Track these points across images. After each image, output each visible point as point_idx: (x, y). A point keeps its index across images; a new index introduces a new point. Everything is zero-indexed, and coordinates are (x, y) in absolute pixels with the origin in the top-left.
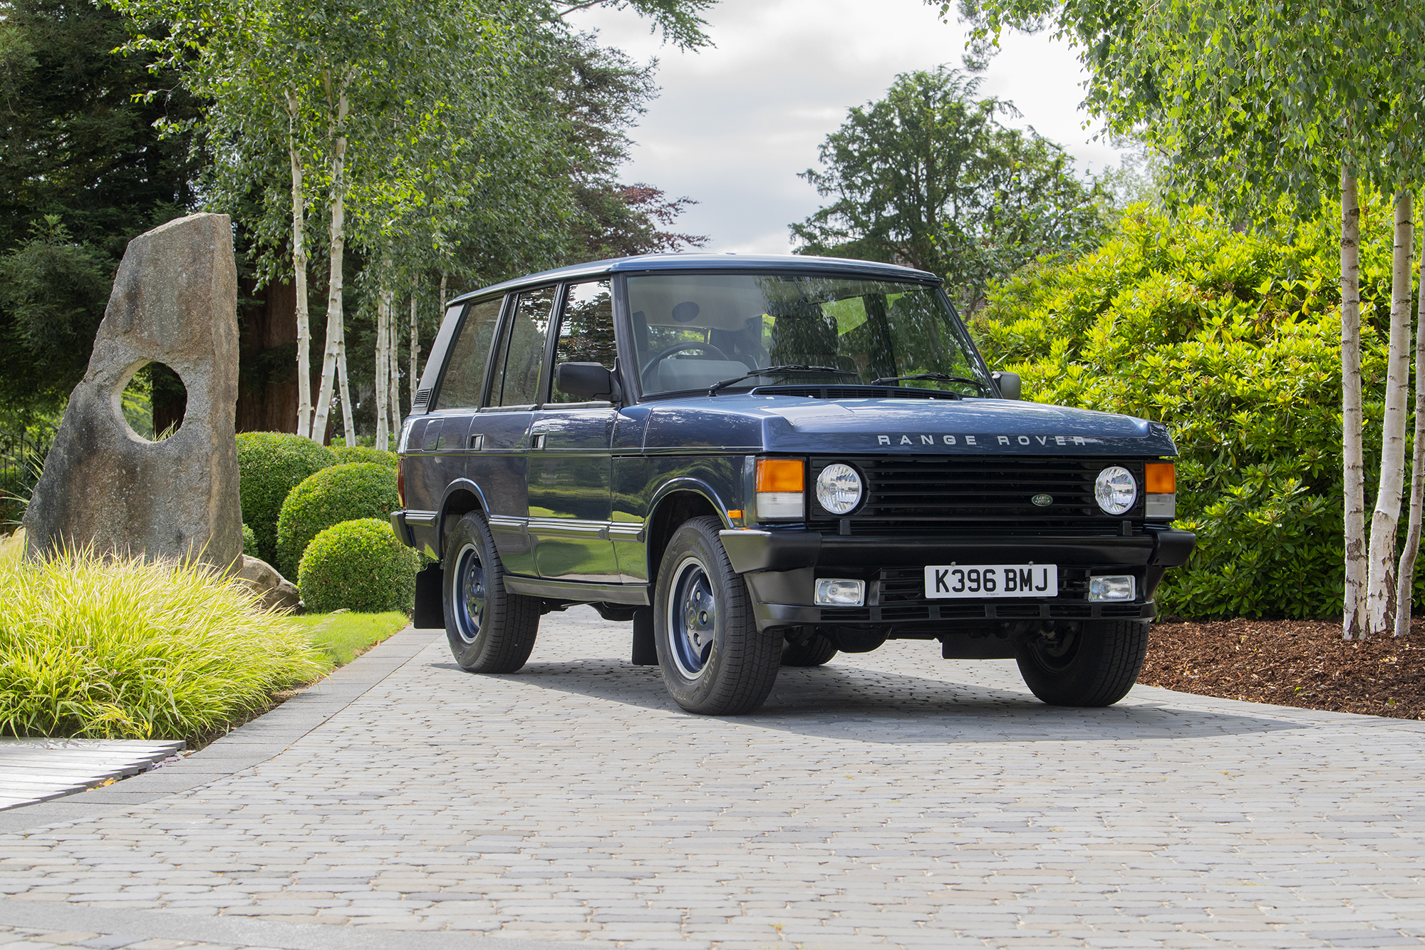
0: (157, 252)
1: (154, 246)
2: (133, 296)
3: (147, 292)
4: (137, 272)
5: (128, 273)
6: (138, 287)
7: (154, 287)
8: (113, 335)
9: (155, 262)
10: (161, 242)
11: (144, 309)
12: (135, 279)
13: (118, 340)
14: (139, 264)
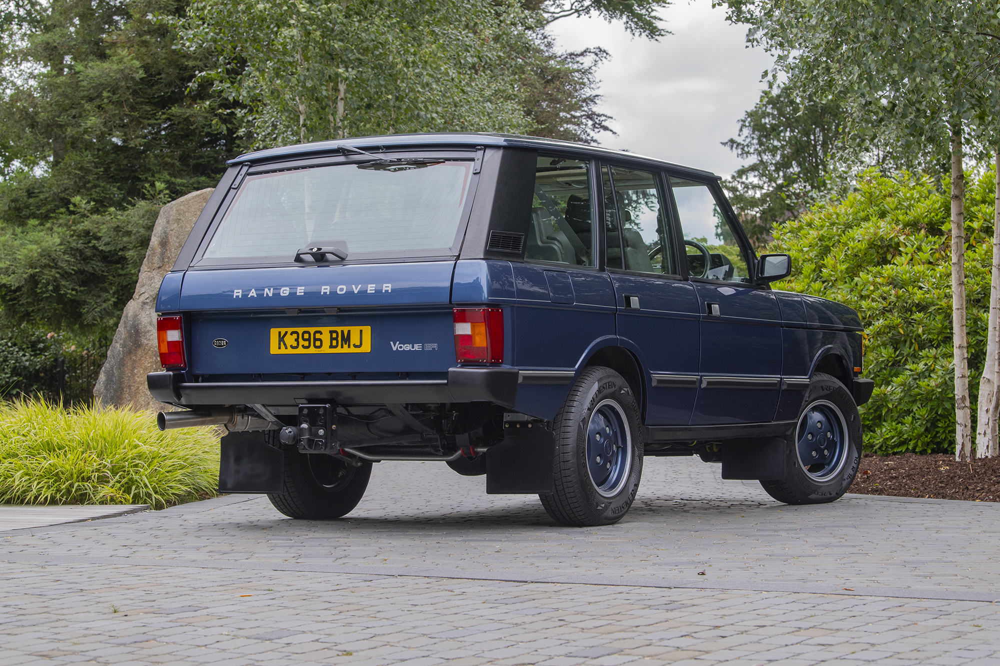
0: (179, 214)
1: (177, 210)
2: (164, 244)
3: (173, 241)
4: (167, 228)
5: (161, 228)
6: (167, 237)
7: (177, 237)
8: (152, 270)
9: (178, 221)
10: (182, 207)
11: (171, 252)
12: (165, 233)
13: (155, 272)
14: (168, 222)
